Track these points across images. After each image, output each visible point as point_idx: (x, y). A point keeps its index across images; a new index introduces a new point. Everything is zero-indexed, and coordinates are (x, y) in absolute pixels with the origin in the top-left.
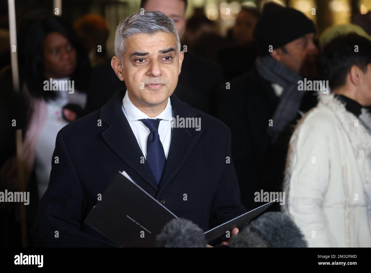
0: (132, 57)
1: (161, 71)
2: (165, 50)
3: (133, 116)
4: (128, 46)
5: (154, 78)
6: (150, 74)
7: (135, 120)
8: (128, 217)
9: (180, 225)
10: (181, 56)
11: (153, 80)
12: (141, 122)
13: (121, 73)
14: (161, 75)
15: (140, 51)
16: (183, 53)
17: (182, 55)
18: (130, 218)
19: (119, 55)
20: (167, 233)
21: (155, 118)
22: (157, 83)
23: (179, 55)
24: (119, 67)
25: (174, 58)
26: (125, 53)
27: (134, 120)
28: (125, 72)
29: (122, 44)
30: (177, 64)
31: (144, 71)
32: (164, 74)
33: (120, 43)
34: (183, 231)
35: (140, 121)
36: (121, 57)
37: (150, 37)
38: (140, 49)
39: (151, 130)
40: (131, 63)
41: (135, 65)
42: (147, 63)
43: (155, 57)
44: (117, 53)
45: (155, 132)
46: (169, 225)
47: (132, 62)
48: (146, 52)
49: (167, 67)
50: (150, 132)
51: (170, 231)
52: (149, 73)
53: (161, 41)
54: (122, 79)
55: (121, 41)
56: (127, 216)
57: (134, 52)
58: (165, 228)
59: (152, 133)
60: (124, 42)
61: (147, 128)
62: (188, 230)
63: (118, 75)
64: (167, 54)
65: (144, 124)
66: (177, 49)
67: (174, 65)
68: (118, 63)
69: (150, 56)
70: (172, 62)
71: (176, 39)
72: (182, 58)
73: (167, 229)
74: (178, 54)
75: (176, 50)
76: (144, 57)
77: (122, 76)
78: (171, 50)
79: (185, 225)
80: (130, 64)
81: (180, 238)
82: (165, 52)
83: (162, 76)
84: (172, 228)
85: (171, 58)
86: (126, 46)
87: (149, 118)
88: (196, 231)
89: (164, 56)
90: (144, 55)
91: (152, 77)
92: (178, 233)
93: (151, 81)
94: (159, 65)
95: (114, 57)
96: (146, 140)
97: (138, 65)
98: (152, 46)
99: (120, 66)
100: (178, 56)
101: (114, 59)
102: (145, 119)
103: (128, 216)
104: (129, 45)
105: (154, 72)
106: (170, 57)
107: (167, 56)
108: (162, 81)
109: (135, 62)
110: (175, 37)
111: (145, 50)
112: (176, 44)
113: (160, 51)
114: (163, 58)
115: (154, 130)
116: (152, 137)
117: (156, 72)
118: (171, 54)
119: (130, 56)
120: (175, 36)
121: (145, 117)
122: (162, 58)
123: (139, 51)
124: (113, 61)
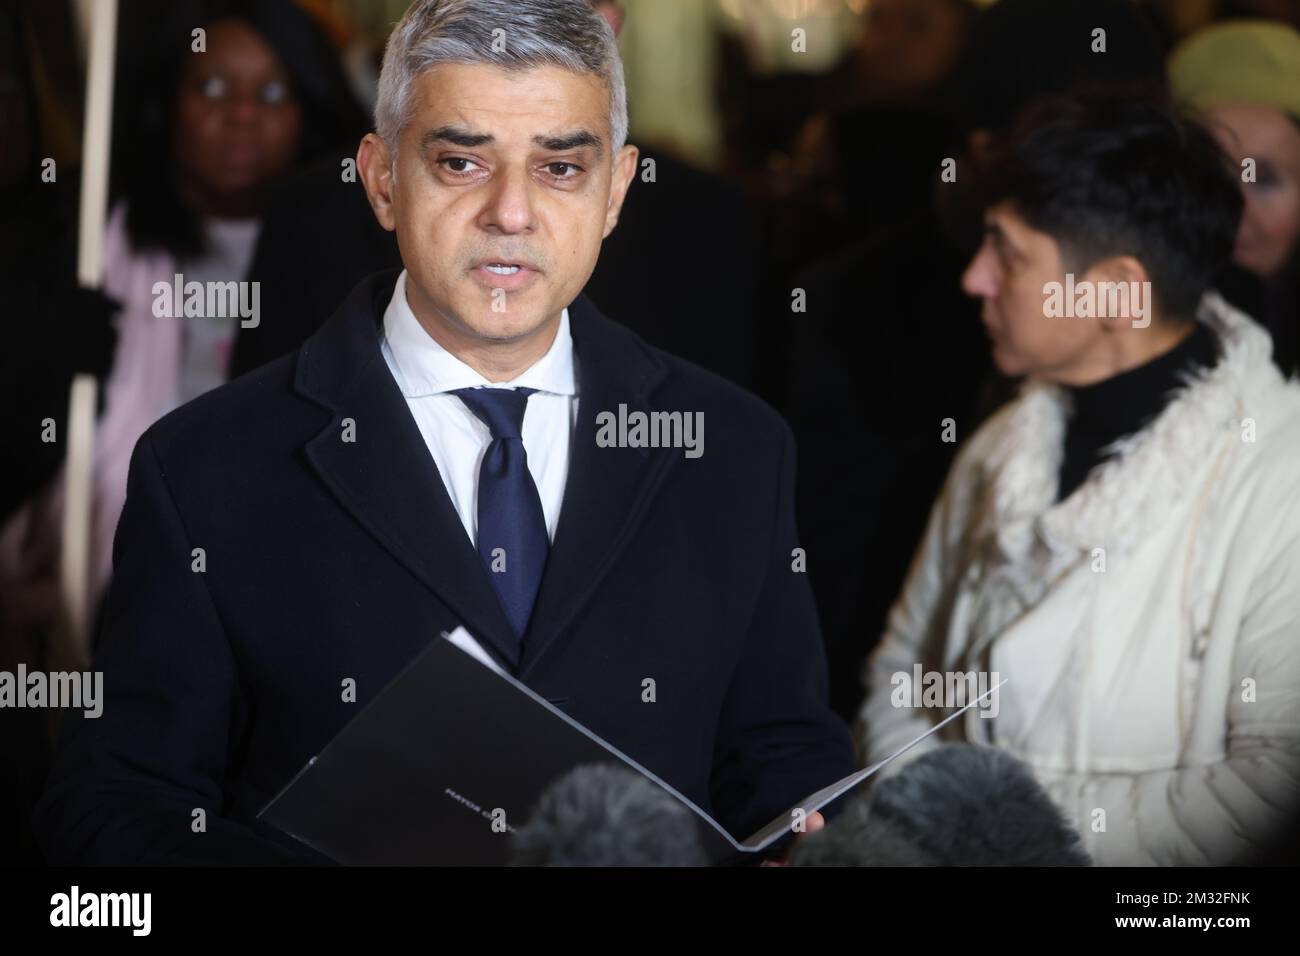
0: (430, 145)
1: (532, 214)
2: (557, 136)
3: (423, 375)
4: (421, 100)
5: (504, 240)
6: (489, 222)
7: (435, 390)
8: (453, 794)
9: (603, 790)
10: (628, 163)
11: (500, 247)
12: (456, 401)
13: (387, 199)
14: (528, 228)
15: (464, 124)
16: (633, 154)
17: (632, 159)
18: (458, 797)
19: (388, 133)
20: (552, 819)
21: (511, 386)
22: (512, 258)
23: (618, 159)
24: (383, 177)
25: (593, 170)
26: (409, 126)
27: (428, 391)
28: (402, 200)
29: (402, 92)
30: (601, 193)
31: (472, 206)
32: (541, 225)
33: (396, 88)
34: (615, 812)
35: (451, 397)
36: (393, 141)
37: (508, 82)
38: (463, 117)
39: (494, 431)
40: (427, 169)
41: (439, 180)
42: (484, 178)
43: (518, 157)
44: (381, 125)
45: (509, 439)
46: (560, 789)
47: (430, 165)
48: (485, 134)
49: (560, 204)
50: (491, 439)
51: (566, 813)
52: (485, 219)
53: (546, 101)
54: (387, 223)
55: (400, 82)
56: (448, 791)
57: (438, 126)
58: (545, 801)
59: (499, 442)
60: (410, 85)
61: (481, 423)
62: (633, 811)
63: (376, 206)
64: (564, 155)
65: (466, 408)
66: (611, 139)
67: (587, 195)
68: (381, 163)
69: (496, 148)
70: (580, 186)
71: (611, 98)
72: (630, 172)
73: (553, 804)
74: (611, 154)
75: (605, 140)
76: (477, 150)
77: (391, 211)
78: (583, 139)
79: (621, 790)
80: (420, 172)
81: (604, 838)
82: (556, 144)
83: (534, 236)
84: (572, 800)
85: (579, 168)
86: (414, 100)
87: (489, 385)
88: (662, 814)
89: (552, 157)
90: (474, 145)
91: (500, 235)
92: (596, 820)
93: (491, 248)
94: (527, 190)
95: (369, 137)
96: (475, 471)
97: (448, 178)
98: (511, 114)
99: (388, 173)
100: (611, 162)
101: (368, 142)
102: (471, 389)
103: (453, 790)
104: (426, 97)
105: (506, 215)
106: (575, 166)
107: (564, 161)
108: (531, 256)
109: (441, 167)
110: (604, 91)
111: (482, 125)
112: (607, 119)
113: (537, 139)
114: (546, 165)
115: (509, 431)
116: (496, 460)
117: (513, 214)
118: (579, 156)
119: (425, 142)
120: (606, 87)
121: (474, 380)
122: (540, 164)
123: (460, 127)
124: (363, 150)
